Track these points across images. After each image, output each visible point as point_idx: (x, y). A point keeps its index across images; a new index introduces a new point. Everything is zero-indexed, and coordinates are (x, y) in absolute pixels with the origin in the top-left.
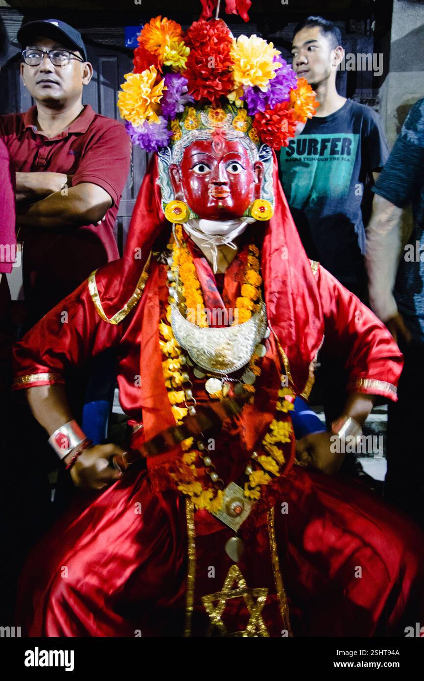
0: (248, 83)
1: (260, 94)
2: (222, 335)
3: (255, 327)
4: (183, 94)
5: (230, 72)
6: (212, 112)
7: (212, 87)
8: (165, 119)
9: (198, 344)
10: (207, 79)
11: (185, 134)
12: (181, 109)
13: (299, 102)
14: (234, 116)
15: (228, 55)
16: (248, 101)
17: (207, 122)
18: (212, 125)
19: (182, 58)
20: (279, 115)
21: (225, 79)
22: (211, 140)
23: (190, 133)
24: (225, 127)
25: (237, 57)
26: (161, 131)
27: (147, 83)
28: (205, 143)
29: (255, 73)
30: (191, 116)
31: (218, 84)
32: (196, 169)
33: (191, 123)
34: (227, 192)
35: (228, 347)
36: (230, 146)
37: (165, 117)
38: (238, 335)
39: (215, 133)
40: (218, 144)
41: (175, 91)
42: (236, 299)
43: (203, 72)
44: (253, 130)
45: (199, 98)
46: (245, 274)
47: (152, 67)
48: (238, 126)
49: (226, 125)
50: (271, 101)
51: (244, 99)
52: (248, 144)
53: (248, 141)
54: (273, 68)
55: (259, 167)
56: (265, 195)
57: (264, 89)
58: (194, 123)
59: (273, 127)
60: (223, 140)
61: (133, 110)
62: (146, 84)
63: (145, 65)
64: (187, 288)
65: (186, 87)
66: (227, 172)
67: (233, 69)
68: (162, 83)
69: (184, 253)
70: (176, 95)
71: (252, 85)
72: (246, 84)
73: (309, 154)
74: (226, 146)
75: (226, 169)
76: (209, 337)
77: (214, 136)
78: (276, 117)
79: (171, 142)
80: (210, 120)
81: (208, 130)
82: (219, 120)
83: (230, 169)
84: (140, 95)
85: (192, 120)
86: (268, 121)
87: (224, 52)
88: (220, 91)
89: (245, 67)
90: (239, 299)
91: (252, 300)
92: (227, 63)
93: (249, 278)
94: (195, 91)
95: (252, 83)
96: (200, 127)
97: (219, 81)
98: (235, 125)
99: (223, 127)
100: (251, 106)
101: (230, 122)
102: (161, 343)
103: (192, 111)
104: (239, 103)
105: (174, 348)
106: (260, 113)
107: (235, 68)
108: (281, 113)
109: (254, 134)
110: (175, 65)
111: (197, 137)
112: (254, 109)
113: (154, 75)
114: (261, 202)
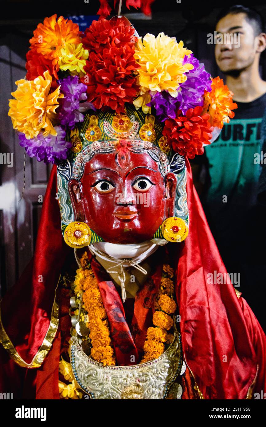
0: (155, 88)
1: (170, 99)
2: (131, 375)
3: (169, 363)
4: (82, 101)
5: (135, 76)
6: (116, 120)
7: (115, 95)
8: (63, 129)
9: (101, 386)
10: (108, 85)
11: (86, 145)
12: (81, 118)
13: (214, 107)
14: (141, 123)
15: (132, 57)
16: (157, 107)
17: (110, 132)
18: (116, 136)
19: (80, 61)
20: (192, 122)
21: (130, 85)
22: (115, 153)
23: (92, 145)
24: (131, 137)
25: (142, 60)
26: (59, 142)
27: (41, 91)
28: (108, 157)
29: (162, 77)
30: (92, 126)
31: (121, 91)
32: (98, 186)
33: (92, 133)
34: (134, 213)
35: (137, 389)
36: (137, 158)
37: (63, 128)
38: (149, 374)
39: (119, 145)
40: (123, 158)
41: (73, 99)
42: (146, 330)
43: (104, 78)
44: (163, 139)
45: (101, 107)
46: (158, 300)
47: (46, 73)
48: (146, 136)
49: (132, 135)
50: (183, 106)
51: (151, 105)
52: (158, 155)
53: (157, 152)
54: (184, 70)
55: (171, 180)
56: (178, 212)
57: (174, 95)
58: (96, 133)
59: (185, 134)
60: (128, 153)
61: (25, 121)
62: (39, 92)
63: (38, 71)
64: (91, 318)
65: (85, 94)
66: (134, 189)
67: (138, 72)
68: (58, 91)
69: (88, 276)
70: (75, 104)
71: (159, 90)
72: (153, 90)
73: (235, 139)
74: (131, 160)
75: (132, 186)
76: (114, 378)
77: (119, 148)
78: (188, 125)
79: (70, 155)
80: (114, 129)
81: (111, 141)
82: (124, 130)
83: (136, 186)
84: (32, 105)
85: (93, 130)
86: (179, 128)
87: (127, 55)
88: (124, 98)
89: (152, 70)
90: (150, 329)
91: (164, 330)
92: (131, 67)
93: (162, 304)
94: (95, 99)
95: (160, 87)
96: (102, 138)
97: (122, 87)
98: (142, 134)
99: (128, 138)
100: (160, 113)
101: (137, 131)
102: (61, 386)
103: (94, 120)
104: (146, 109)
105: (75, 392)
106: (171, 120)
107: (140, 71)
108: (194, 119)
109: (164, 143)
110: (72, 69)
111: (99, 150)
112: (164, 115)
113: (49, 82)
114: (174, 221)
